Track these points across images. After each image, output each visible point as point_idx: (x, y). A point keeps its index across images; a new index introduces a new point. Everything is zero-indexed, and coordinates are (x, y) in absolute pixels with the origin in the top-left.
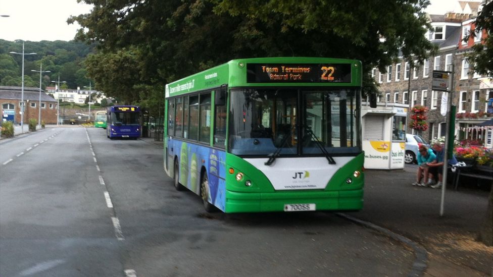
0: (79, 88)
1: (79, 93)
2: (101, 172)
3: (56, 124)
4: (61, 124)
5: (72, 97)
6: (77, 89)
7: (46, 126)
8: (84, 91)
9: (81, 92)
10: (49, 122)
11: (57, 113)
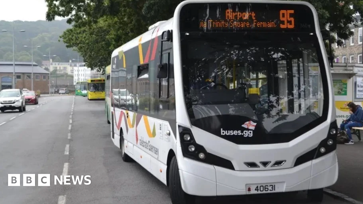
0: (70, 61)
1: (71, 66)
2: (71, 140)
3: (48, 93)
4: (53, 93)
5: (65, 68)
6: (69, 62)
7: (41, 95)
8: (75, 63)
9: (73, 64)
10: (43, 92)
11: (49, 84)
